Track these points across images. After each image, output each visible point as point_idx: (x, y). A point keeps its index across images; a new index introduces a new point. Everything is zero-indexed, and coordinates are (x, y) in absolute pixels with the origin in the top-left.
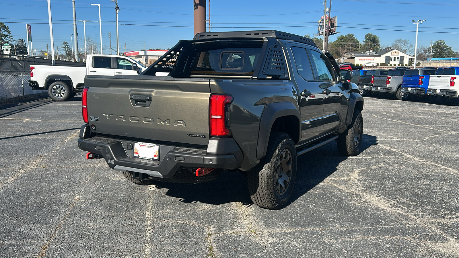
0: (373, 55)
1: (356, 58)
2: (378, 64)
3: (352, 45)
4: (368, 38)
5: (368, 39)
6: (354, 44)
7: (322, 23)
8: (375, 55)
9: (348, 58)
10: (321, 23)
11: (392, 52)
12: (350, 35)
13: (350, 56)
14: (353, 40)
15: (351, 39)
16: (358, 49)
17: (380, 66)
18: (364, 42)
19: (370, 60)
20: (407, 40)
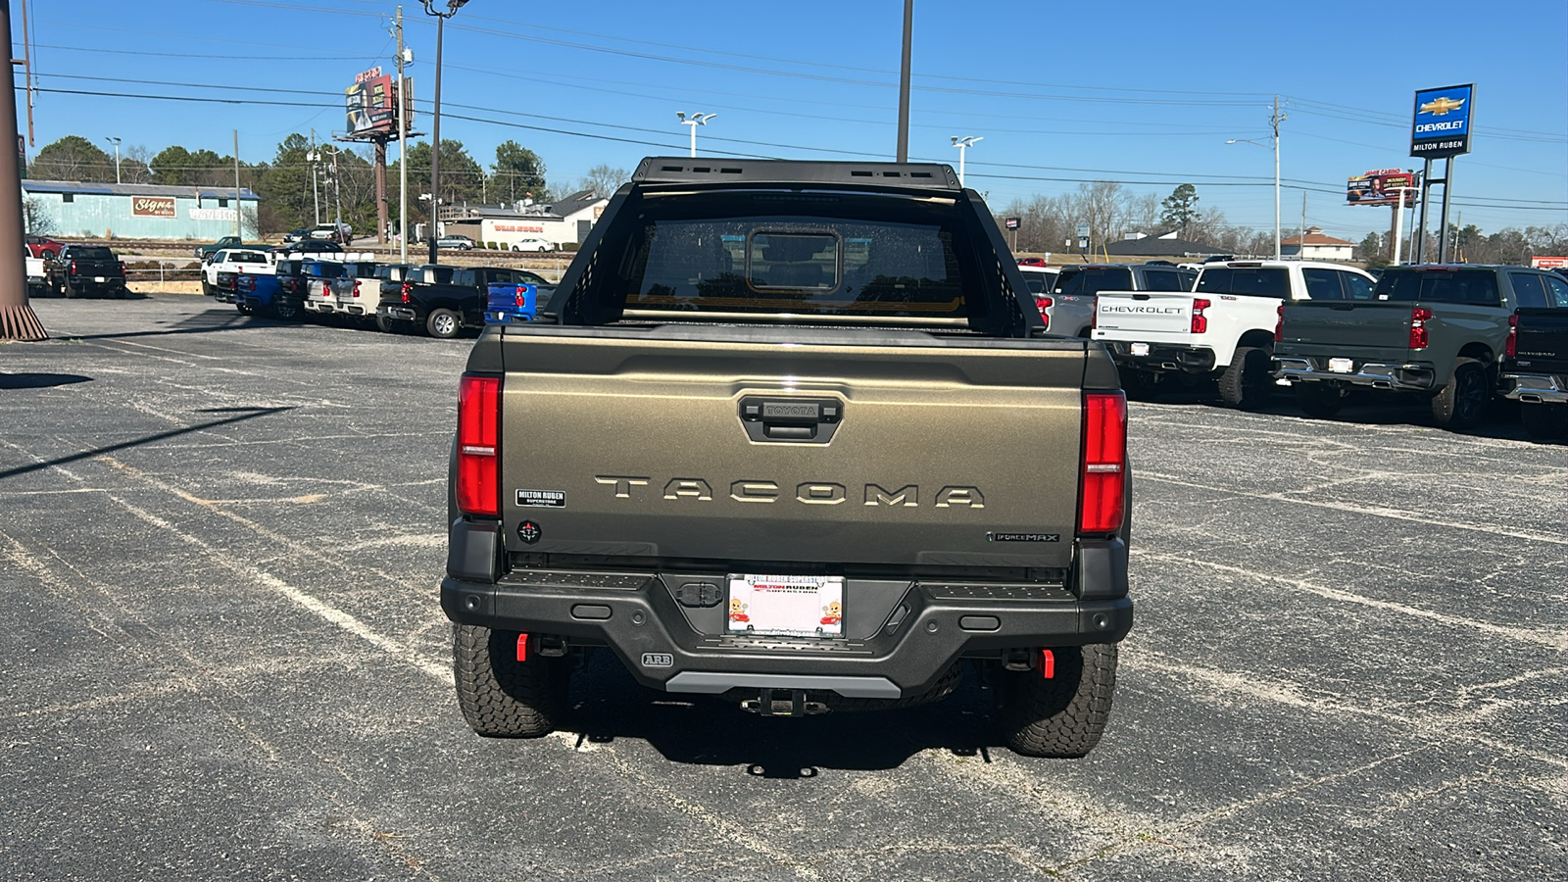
0: (539, 215)
1: (485, 222)
2: (557, 245)
3: (458, 179)
4: (508, 156)
5: (508, 159)
6: (466, 175)
7: (362, 96)
8: (545, 215)
9: (460, 222)
10: (358, 97)
11: (595, 208)
12: (451, 145)
13: (465, 215)
14: (460, 162)
15: (452, 157)
16: (479, 191)
17: (564, 253)
18: (495, 171)
19: (532, 230)
20: (626, 172)
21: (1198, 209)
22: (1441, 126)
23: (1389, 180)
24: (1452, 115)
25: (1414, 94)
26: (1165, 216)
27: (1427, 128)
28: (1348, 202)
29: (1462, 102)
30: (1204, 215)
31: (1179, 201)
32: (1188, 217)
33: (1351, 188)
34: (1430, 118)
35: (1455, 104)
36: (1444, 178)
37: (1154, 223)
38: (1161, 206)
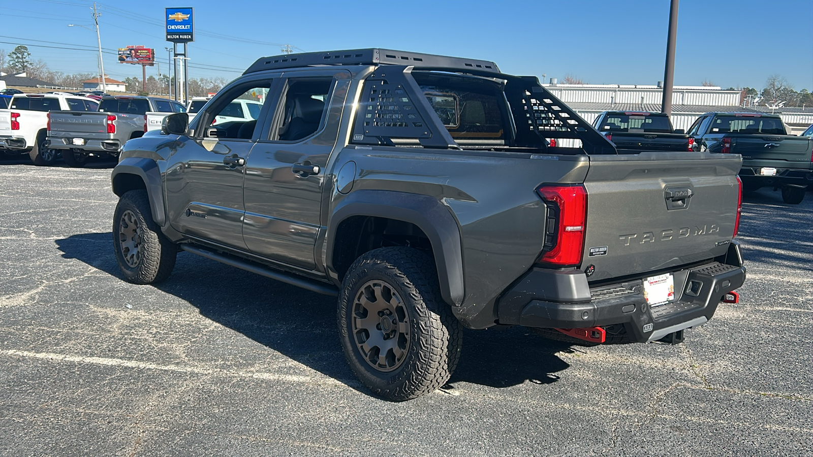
21: (31, 60)
22: (179, 27)
23: (139, 51)
24: (184, 22)
25: (165, 10)
26: (11, 63)
27: (173, 27)
28: (120, 61)
29: (189, 16)
30: (35, 64)
31: (19, 55)
32: (25, 64)
33: (120, 54)
34: (173, 22)
35: (186, 17)
36: (183, 53)
37: (5, 67)
38: (8, 57)
